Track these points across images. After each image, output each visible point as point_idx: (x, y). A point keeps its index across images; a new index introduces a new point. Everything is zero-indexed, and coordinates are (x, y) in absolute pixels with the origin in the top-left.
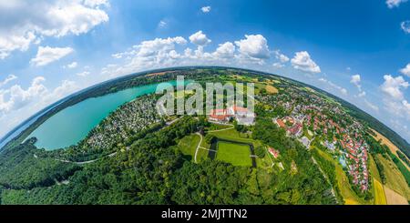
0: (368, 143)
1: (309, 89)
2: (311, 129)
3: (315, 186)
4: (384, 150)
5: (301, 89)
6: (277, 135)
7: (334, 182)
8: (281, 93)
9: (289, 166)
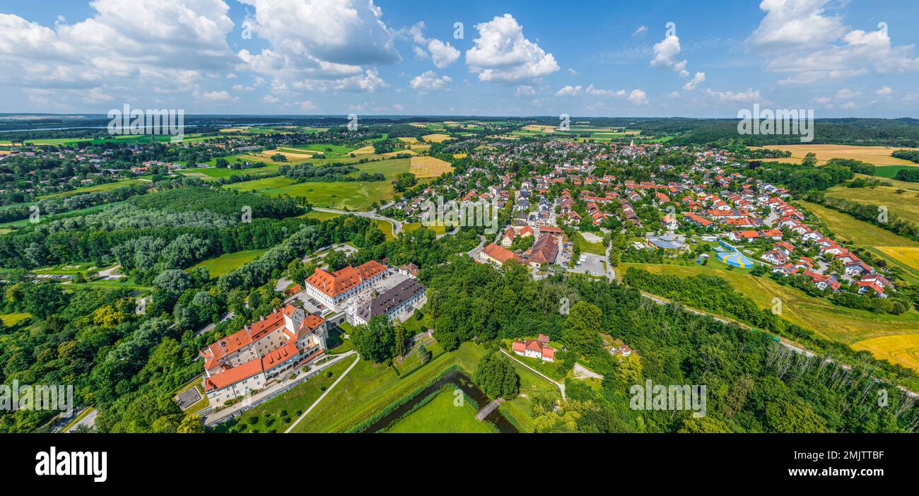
0: (773, 180)
1: (536, 128)
2: (586, 227)
3: (730, 366)
4: (844, 173)
5: (515, 136)
6: (507, 291)
7: (767, 321)
8: (461, 168)
9: (606, 355)
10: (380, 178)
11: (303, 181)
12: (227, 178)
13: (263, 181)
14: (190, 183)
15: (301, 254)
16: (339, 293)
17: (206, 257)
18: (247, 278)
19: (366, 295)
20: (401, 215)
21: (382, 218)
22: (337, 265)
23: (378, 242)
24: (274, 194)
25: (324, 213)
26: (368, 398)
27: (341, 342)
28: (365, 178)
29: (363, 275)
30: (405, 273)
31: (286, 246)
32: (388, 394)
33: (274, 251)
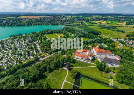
10: (123, 32)
11: (103, 28)
12: (90, 25)
13: (95, 27)
14: (85, 25)
15: (95, 42)
16: (98, 53)
17: (82, 37)
18: (86, 43)
19: (103, 56)
20: (123, 43)
21: (117, 42)
22: (101, 47)
23: (113, 47)
24: (96, 30)
25: (103, 36)
27: (94, 61)
28: (118, 31)
29: (105, 52)
30: (116, 57)
31: (93, 40)
33: (91, 40)
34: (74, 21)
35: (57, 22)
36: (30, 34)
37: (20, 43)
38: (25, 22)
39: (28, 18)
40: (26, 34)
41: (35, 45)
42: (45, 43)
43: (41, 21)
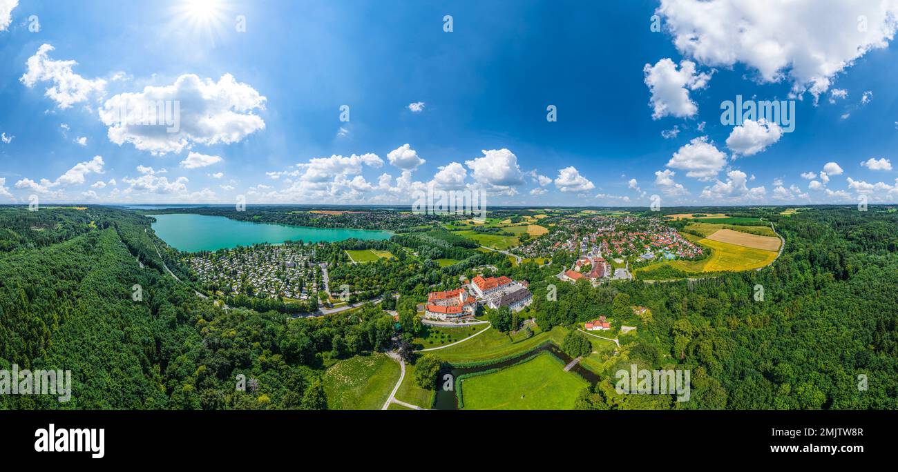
1: (588, 212)
2: (616, 256)
5: (578, 215)
8: (552, 231)
10: (512, 235)
11: (479, 233)
12: (453, 229)
13: (464, 232)
14: (442, 229)
15: (473, 266)
16: (486, 289)
17: (440, 257)
18: (451, 271)
19: (499, 294)
20: (521, 254)
21: (511, 255)
22: (487, 275)
23: (508, 267)
24: (467, 237)
25: (486, 249)
26: (493, 349)
27: (483, 315)
28: (506, 234)
29: (499, 283)
30: (521, 285)
31: (467, 261)
32: (504, 351)
33: (462, 262)
34: (417, 222)
35: (378, 223)
36: (317, 243)
37: (294, 259)
38: (315, 220)
39: (321, 214)
40: (310, 243)
41: (320, 271)
42: (343, 272)
43: (344, 221)
